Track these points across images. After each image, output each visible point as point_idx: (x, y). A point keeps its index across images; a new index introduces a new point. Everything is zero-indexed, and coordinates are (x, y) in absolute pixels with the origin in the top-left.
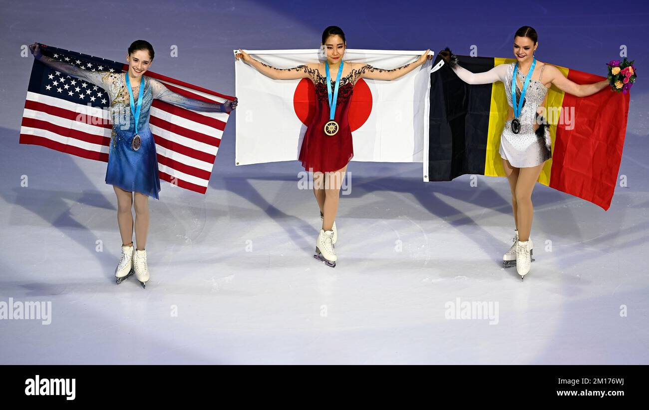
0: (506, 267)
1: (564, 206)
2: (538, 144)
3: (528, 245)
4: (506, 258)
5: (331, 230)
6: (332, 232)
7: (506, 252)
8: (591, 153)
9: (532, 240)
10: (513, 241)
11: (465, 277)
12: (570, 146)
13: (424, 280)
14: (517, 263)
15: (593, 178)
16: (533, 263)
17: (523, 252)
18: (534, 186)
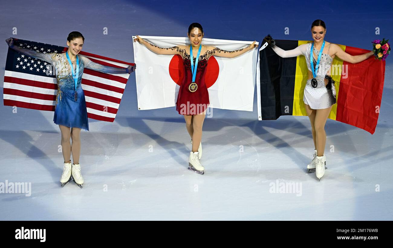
0: (309, 173)
1: (346, 134)
2: (328, 94)
3: (323, 159)
4: (309, 167)
5: (198, 151)
6: (198, 152)
7: (309, 163)
8: (363, 98)
9: (325, 155)
10: (314, 156)
11: (283, 179)
12: (349, 94)
13: (257, 182)
14: (316, 171)
15: (364, 114)
16: (326, 170)
17: (320, 163)
18: (326, 121)
